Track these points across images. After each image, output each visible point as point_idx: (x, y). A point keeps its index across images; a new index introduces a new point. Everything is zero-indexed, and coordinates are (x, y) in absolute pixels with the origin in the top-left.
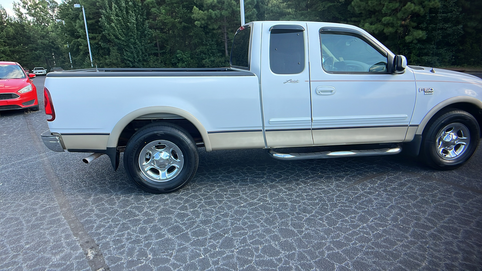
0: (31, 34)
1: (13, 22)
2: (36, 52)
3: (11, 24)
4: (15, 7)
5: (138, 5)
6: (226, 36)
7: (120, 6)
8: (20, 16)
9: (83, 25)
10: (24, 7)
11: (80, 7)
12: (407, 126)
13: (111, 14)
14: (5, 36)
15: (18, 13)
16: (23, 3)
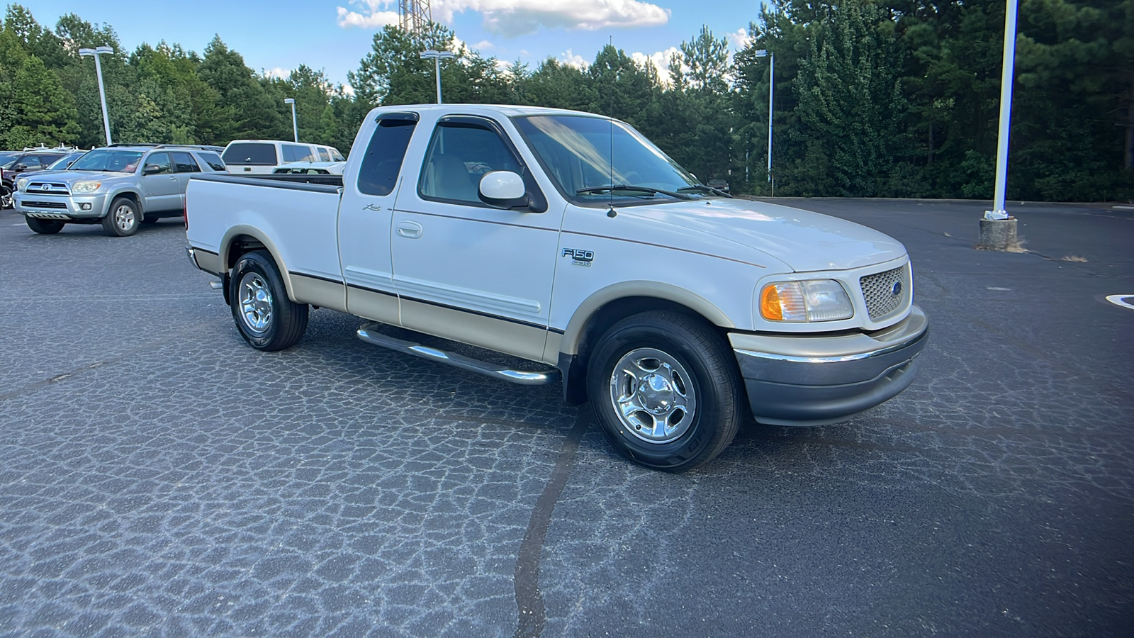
0: (687, 113)
1: (664, 91)
2: (687, 149)
3: (660, 96)
4: (672, 62)
5: (886, 42)
7: (840, 50)
8: (677, 77)
9: (767, 93)
10: (687, 62)
11: (765, 55)
12: (545, 329)
13: (818, 66)
14: (645, 118)
15: (674, 74)
16: (686, 53)
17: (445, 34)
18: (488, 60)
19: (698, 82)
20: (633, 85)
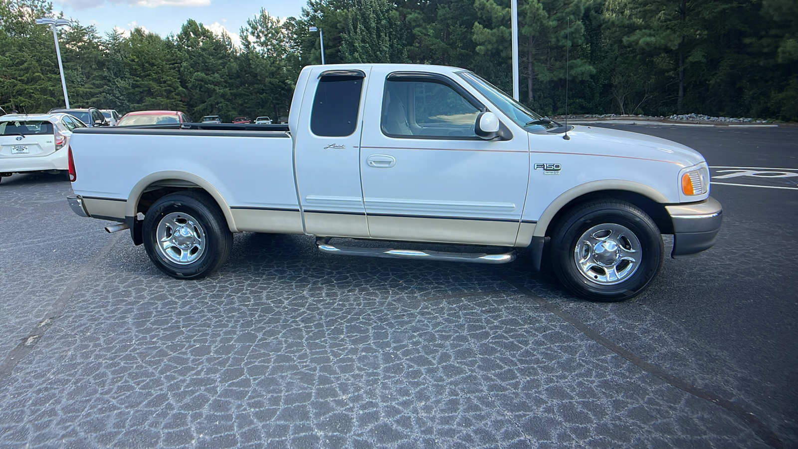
0: (258, 70)
1: (238, 54)
2: (261, 96)
3: (236, 58)
4: (242, 33)
5: (395, 24)
6: (530, 69)
7: (368, 27)
8: (247, 45)
9: (320, 56)
10: (253, 33)
11: (316, 30)
12: (518, 222)
13: (356, 39)
14: (227, 74)
15: (245, 42)
16: (252, 28)
17: (44, 4)
18: (88, 28)
19: (262, 48)
20: (214, 49)
